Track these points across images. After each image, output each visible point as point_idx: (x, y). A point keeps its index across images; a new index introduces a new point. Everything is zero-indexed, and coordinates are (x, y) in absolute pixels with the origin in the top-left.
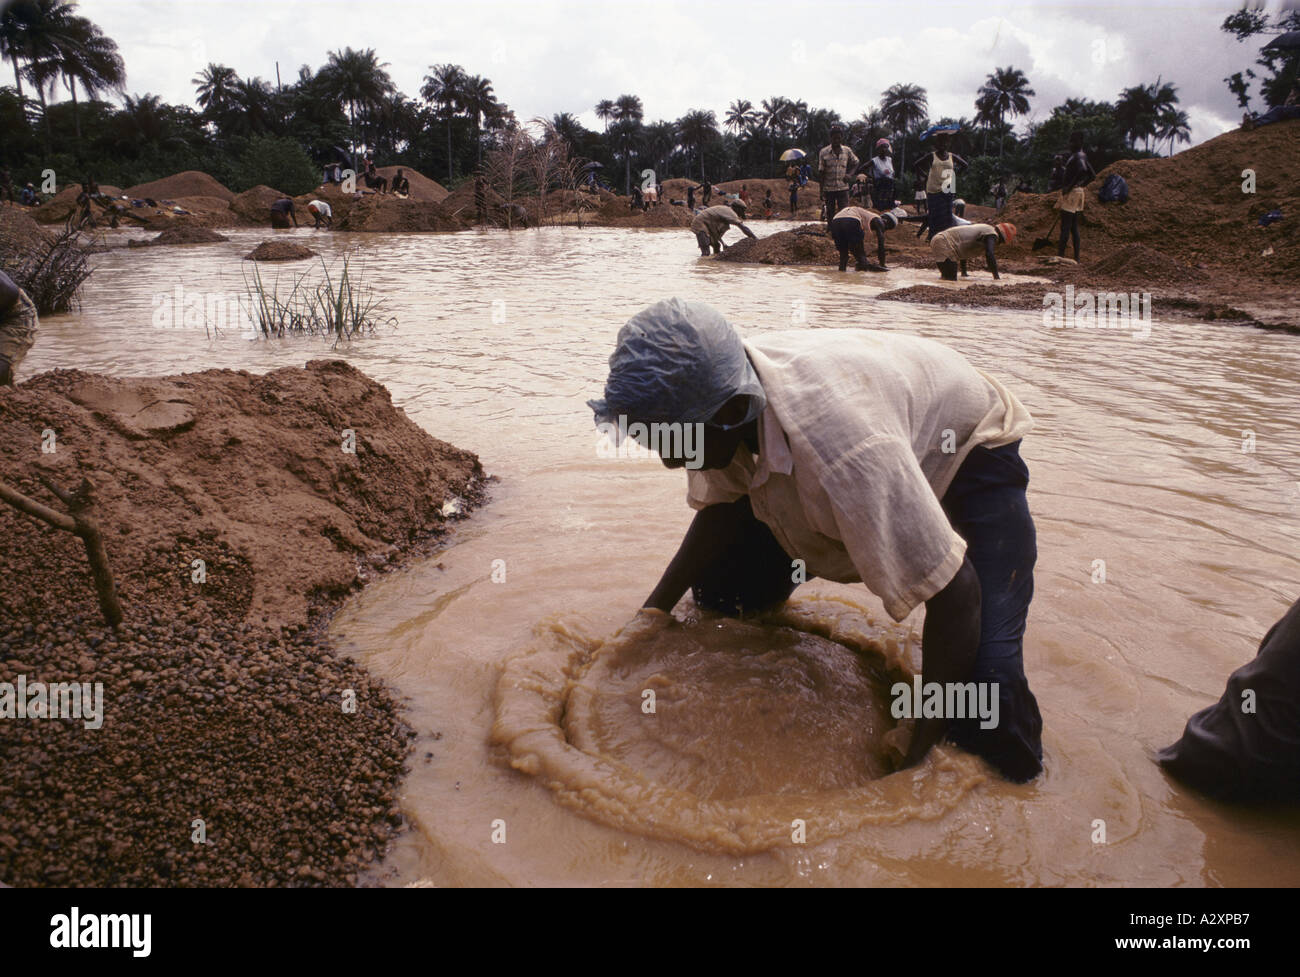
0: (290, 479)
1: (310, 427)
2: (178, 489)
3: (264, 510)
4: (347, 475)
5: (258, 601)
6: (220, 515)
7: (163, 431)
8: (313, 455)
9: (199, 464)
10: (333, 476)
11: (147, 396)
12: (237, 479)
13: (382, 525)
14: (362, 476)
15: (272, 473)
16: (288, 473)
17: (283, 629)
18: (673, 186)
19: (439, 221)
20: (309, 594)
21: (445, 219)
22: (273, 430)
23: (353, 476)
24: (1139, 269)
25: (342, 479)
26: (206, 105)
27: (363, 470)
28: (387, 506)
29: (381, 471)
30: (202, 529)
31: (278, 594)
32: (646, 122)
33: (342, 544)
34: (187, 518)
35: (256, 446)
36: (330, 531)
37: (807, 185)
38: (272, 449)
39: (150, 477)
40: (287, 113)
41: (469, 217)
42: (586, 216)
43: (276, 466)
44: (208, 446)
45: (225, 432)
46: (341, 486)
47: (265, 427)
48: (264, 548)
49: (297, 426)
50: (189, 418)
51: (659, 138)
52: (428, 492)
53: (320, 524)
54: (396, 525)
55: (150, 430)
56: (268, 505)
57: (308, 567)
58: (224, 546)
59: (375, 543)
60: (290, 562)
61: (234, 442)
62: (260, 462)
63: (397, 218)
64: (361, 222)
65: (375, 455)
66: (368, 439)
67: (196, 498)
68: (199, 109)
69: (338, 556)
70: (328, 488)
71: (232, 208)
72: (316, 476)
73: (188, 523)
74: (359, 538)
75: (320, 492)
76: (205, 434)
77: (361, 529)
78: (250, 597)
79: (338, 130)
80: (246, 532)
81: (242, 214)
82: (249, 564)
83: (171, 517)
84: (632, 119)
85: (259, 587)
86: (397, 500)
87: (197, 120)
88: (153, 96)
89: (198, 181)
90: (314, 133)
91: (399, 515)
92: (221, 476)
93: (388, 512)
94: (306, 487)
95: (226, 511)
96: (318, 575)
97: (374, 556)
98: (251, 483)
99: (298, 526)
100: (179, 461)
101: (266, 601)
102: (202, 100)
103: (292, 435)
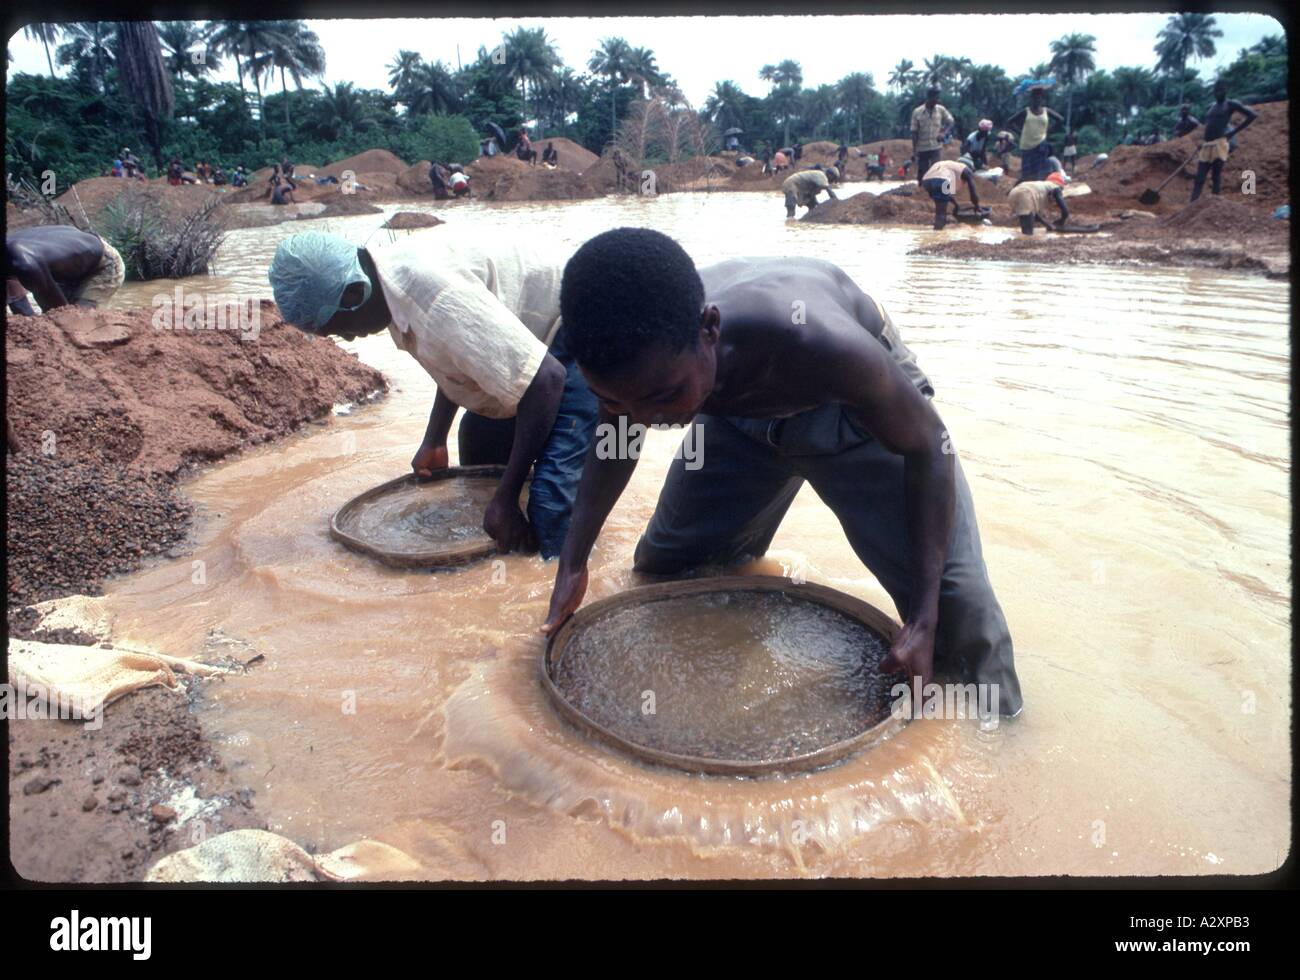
0: (196, 379)
1: (220, 345)
2: (104, 382)
3: (167, 397)
4: (241, 379)
5: (142, 455)
6: (135, 400)
7: (103, 343)
8: (217, 364)
9: (132, 368)
10: (229, 379)
11: (100, 321)
12: (155, 378)
13: (265, 415)
14: (254, 380)
15: (185, 374)
16: (196, 376)
17: (153, 473)
18: (814, 149)
19: (575, 189)
20: (184, 454)
21: (581, 187)
22: (190, 346)
23: (247, 380)
24: (1209, 220)
25: (238, 382)
26: (396, 87)
27: (257, 376)
28: (273, 403)
29: (273, 378)
30: (115, 407)
31: (158, 452)
32: (805, 86)
33: (228, 426)
34: (106, 400)
35: (174, 357)
36: (218, 416)
37: (950, 144)
38: (187, 359)
39: (85, 373)
40: (467, 91)
41: (609, 185)
42: (718, 181)
43: (189, 370)
44: (137, 355)
45: (151, 346)
46: (236, 386)
47: (185, 344)
48: (156, 421)
49: (208, 344)
50: (126, 336)
51: (819, 101)
52: (316, 396)
53: (209, 410)
54: (279, 416)
55: (94, 343)
56: (173, 396)
57: (188, 436)
58: (127, 419)
59: (256, 427)
60: (174, 433)
61: (158, 353)
62: (175, 367)
63: (536, 188)
64: (505, 192)
65: (271, 367)
66: (266, 355)
67: (117, 388)
68: (390, 91)
69: (219, 433)
70: (224, 387)
71: (398, 182)
72: (214, 379)
73: (105, 404)
74: (244, 422)
75: (218, 389)
76: (136, 347)
77: (247, 417)
78: (137, 452)
79: (512, 105)
80: (149, 411)
81: (406, 188)
82: (141, 431)
83: (93, 399)
84: (791, 83)
85: (146, 446)
86: (282, 399)
87: (388, 103)
88: (348, 83)
89: (381, 159)
90: (489, 109)
91: (283, 409)
92: (144, 376)
93: (274, 407)
94: (208, 386)
95: (140, 398)
96: (195, 442)
97: (253, 435)
98: (165, 381)
99: (191, 411)
100: (113, 364)
101: (148, 455)
102: (393, 83)
103: (205, 350)
